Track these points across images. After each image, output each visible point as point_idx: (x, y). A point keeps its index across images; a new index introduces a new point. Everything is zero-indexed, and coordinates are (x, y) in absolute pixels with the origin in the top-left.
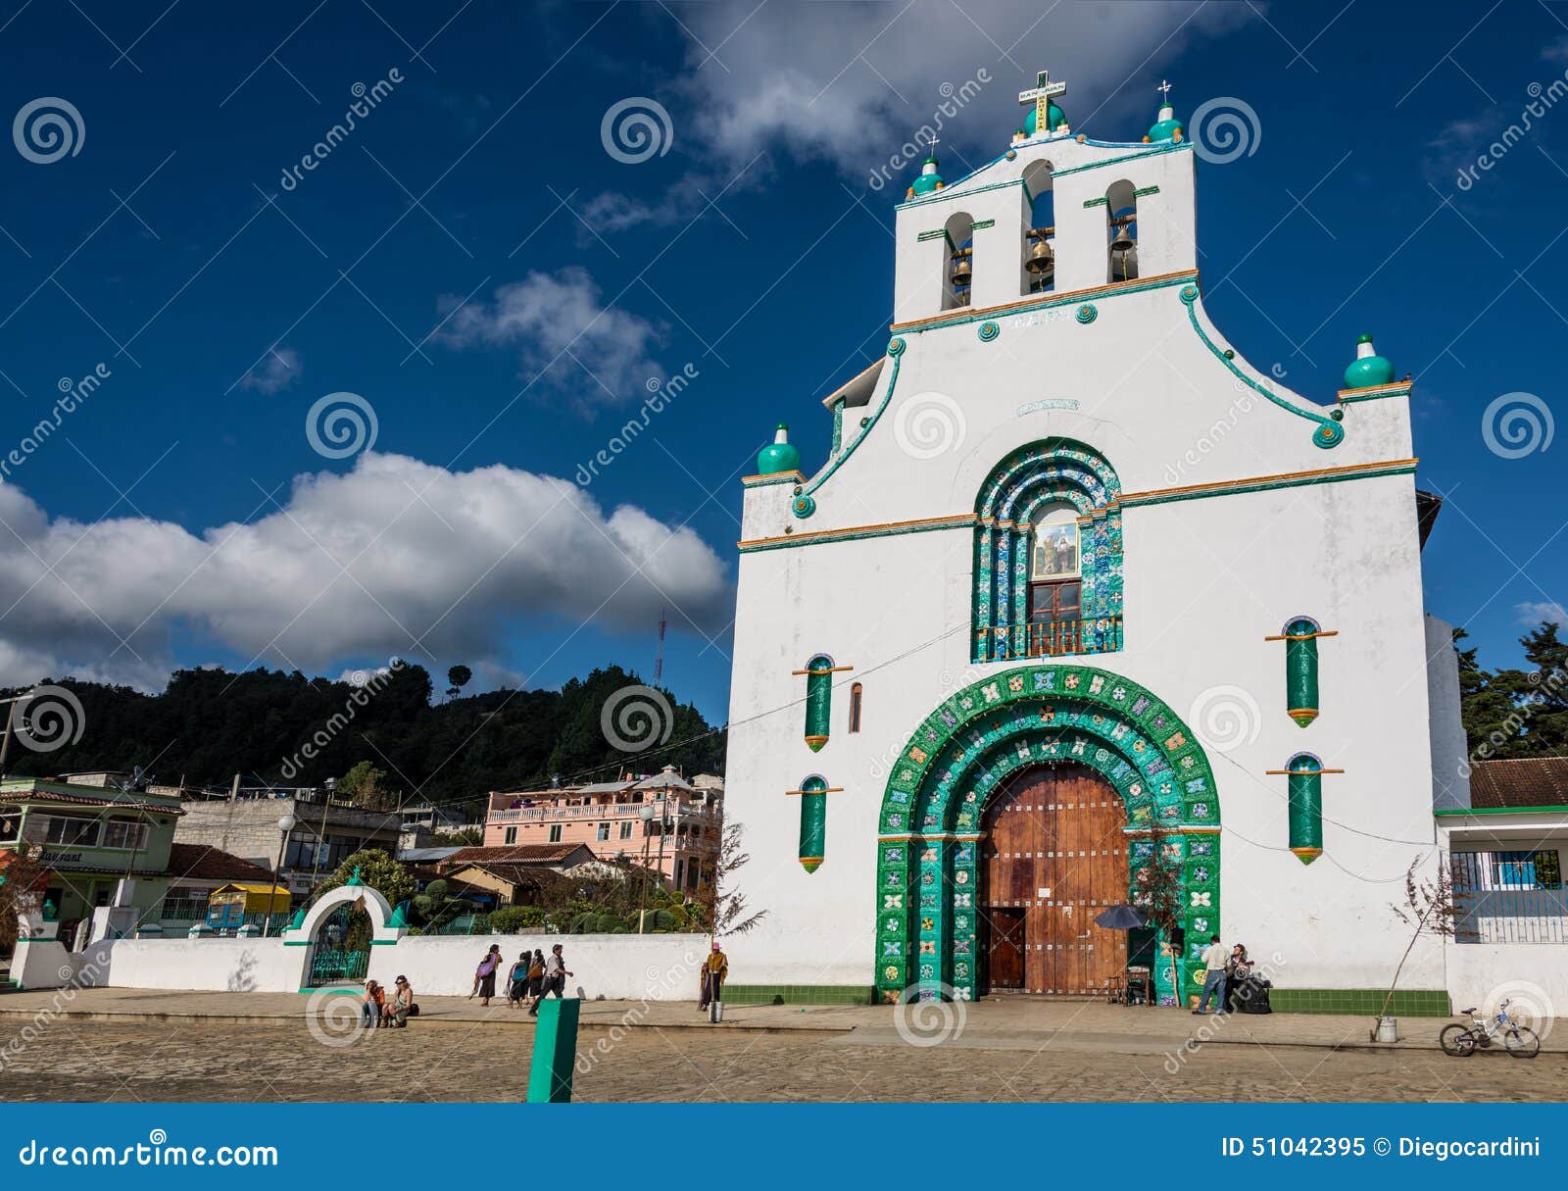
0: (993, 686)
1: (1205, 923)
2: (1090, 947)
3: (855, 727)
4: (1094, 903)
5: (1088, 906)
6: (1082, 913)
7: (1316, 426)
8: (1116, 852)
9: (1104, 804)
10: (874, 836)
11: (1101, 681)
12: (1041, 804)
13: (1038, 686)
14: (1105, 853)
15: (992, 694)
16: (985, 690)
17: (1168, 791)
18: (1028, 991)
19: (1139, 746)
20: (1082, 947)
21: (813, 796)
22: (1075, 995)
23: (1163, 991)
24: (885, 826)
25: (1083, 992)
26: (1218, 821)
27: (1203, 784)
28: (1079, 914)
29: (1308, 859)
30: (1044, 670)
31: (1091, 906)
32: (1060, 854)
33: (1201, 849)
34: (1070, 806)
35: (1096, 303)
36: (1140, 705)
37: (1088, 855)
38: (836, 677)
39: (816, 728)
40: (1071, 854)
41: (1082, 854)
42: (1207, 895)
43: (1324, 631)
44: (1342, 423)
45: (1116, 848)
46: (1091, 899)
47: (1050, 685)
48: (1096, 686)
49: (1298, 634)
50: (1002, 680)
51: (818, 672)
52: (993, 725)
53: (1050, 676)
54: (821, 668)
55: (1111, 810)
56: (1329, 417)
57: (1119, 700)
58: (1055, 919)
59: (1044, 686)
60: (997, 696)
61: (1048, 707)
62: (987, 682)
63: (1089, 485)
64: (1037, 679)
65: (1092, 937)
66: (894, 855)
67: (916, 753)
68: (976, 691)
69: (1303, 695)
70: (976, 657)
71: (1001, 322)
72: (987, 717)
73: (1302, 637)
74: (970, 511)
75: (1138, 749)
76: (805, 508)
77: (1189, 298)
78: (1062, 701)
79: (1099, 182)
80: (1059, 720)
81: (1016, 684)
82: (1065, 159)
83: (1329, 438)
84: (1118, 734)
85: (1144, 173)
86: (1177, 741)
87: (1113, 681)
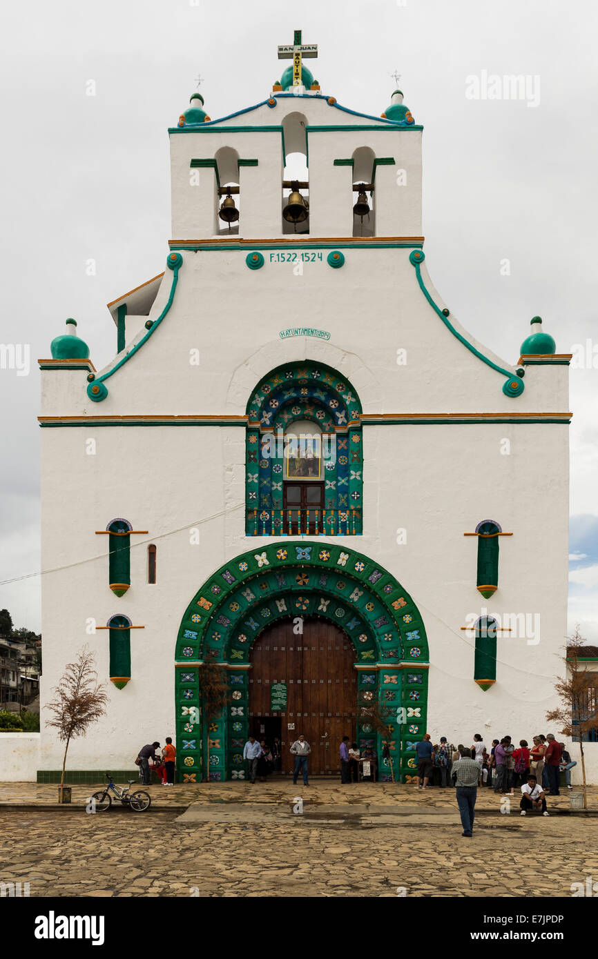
0: (264, 555)
1: (417, 728)
2: (327, 744)
3: (152, 579)
4: (330, 714)
5: (326, 716)
6: (322, 721)
7: (506, 379)
8: (346, 681)
9: (337, 648)
10: (173, 663)
11: (347, 557)
12: (292, 646)
13: (299, 557)
14: (338, 681)
15: (262, 560)
16: (257, 557)
17: (390, 639)
18: (283, 773)
19: (370, 607)
20: (322, 744)
21: (119, 630)
22: (317, 775)
23: (383, 772)
24: (180, 655)
25: (322, 773)
26: (427, 660)
27: (418, 634)
28: (319, 723)
29: (485, 687)
30: (303, 545)
31: (327, 717)
32: (306, 681)
33: (415, 679)
34: (313, 649)
35: (344, 252)
36: (375, 576)
37: (326, 682)
38: (133, 539)
39: (119, 575)
40: (314, 682)
41: (322, 682)
42: (418, 710)
43: (503, 532)
44: (523, 379)
45: (346, 678)
46: (328, 712)
47: (308, 557)
48: (343, 559)
49: (485, 533)
50: (270, 550)
51: (119, 534)
52: (261, 585)
53: (307, 550)
54: (120, 531)
55: (342, 652)
56: (515, 374)
57: (359, 571)
58: (303, 725)
59: (303, 555)
60: (267, 562)
61: (303, 574)
62: (259, 551)
63: (333, 407)
64: (298, 551)
65: (328, 737)
66: (188, 677)
67: (203, 602)
68: (249, 557)
69: (487, 576)
70: (249, 531)
71: (265, 254)
72: (258, 578)
73: (488, 535)
74: (242, 413)
75: (369, 609)
76: (98, 393)
77: (417, 260)
78: (316, 570)
79: (347, 145)
80: (310, 583)
81: (282, 554)
82: (317, 114)
83: (514, 389)
84: (355, 597)
85: (381, 144)
86: (399, 604)
87: (355, 557)
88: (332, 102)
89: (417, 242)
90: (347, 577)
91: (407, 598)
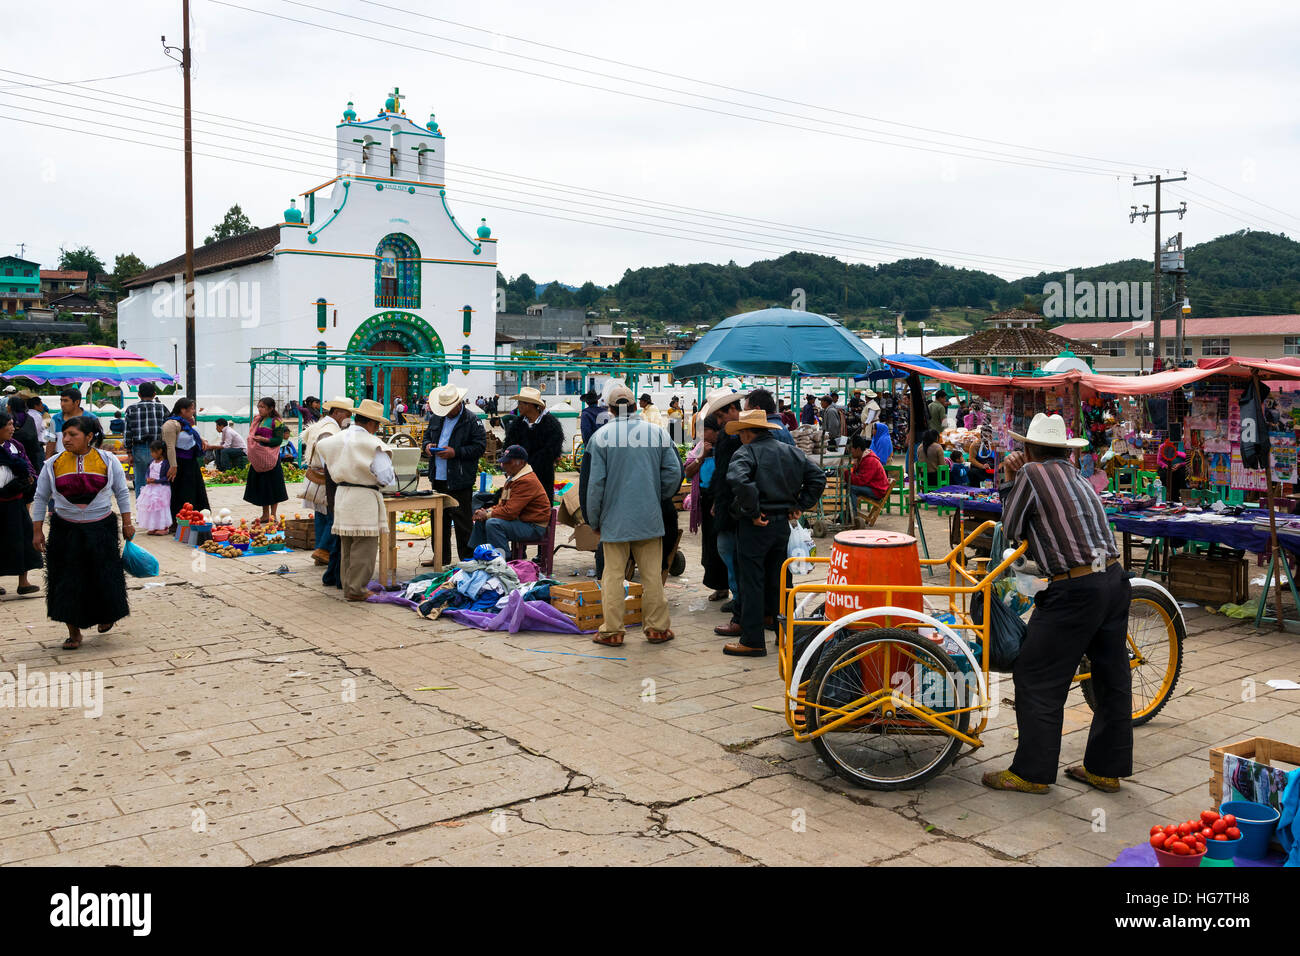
0: (382, 316)
3: (335, 326)
7: (474, 247)
11: (414, 318)
13: (396, 317)
15: (381, 319)
16: (379, 317)
21: (322, 348)
27: (441, 352)
29: (466, 374)
30: (398, 313)
35: (415, 187)
36: (425, 327)
38: (328, 307)
39: (322, 323)
43: (473, 310)
44: (480, 247)
50: (385, 314)
51: (322, 305)
52: (379, 329)
53: (399, 315)
54: (322, 303)
56: (476, 244)
57: (419, 324)
59: (398, 317)
60: (383, 320)
61: (396, 324)
62: (380, 315)
64: (395, 315)
67: (357, 336)
68: (376, 317)
69: (467, 329)
70: (377, 305)
71: (384, 185)
72: (379, 325)
73: (468, 311)
74: (374, 254)
75: (420, 340)
76: (313, 240)
77: (442, 194)
78: (401, 323)
79: (416, 141)
80: (397, 328)
81: (389, 316)
82: (405, 127)
83: (477, 252)
84: (414, 334)
85: (430, 143)
86: (434, 339)
87: (418, 318)
88: (411, 122)
89: (442, 187)
90: (414, 327)
91: (438, 336)
